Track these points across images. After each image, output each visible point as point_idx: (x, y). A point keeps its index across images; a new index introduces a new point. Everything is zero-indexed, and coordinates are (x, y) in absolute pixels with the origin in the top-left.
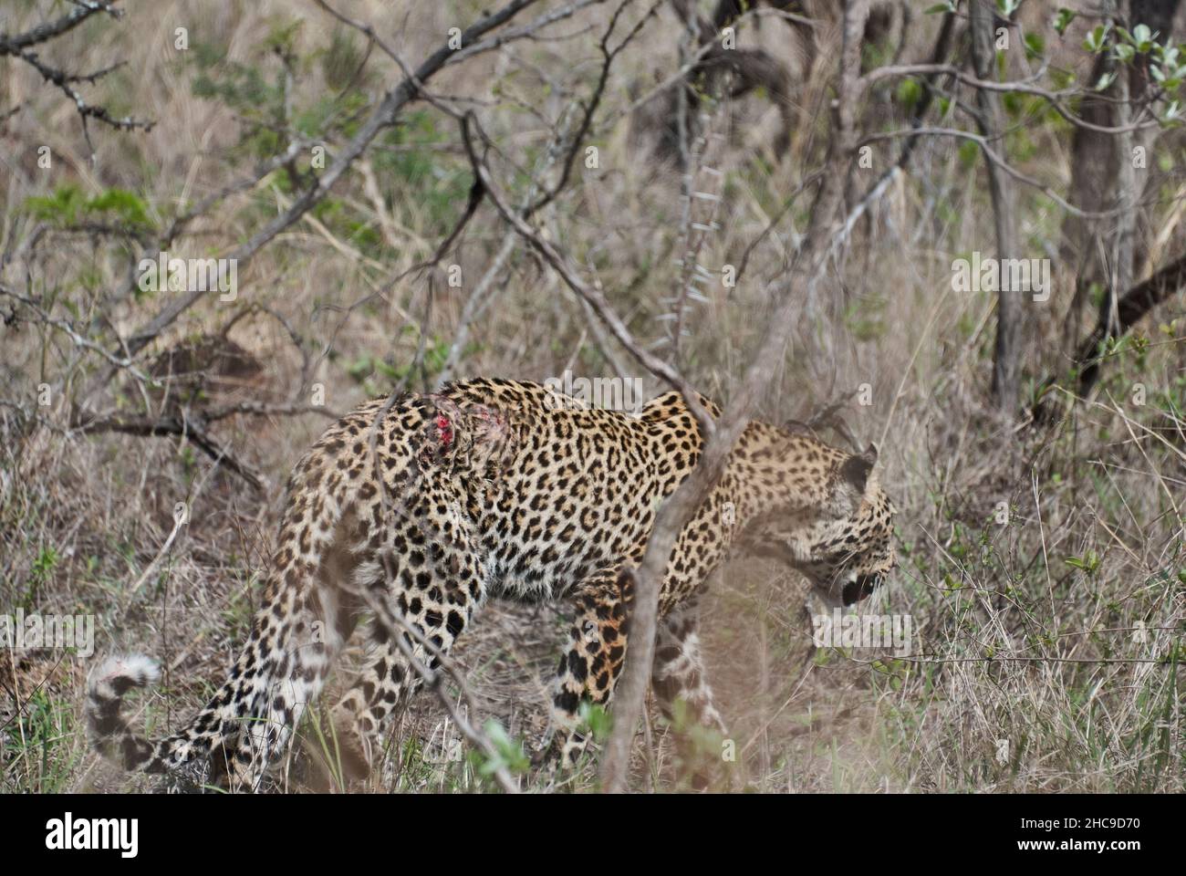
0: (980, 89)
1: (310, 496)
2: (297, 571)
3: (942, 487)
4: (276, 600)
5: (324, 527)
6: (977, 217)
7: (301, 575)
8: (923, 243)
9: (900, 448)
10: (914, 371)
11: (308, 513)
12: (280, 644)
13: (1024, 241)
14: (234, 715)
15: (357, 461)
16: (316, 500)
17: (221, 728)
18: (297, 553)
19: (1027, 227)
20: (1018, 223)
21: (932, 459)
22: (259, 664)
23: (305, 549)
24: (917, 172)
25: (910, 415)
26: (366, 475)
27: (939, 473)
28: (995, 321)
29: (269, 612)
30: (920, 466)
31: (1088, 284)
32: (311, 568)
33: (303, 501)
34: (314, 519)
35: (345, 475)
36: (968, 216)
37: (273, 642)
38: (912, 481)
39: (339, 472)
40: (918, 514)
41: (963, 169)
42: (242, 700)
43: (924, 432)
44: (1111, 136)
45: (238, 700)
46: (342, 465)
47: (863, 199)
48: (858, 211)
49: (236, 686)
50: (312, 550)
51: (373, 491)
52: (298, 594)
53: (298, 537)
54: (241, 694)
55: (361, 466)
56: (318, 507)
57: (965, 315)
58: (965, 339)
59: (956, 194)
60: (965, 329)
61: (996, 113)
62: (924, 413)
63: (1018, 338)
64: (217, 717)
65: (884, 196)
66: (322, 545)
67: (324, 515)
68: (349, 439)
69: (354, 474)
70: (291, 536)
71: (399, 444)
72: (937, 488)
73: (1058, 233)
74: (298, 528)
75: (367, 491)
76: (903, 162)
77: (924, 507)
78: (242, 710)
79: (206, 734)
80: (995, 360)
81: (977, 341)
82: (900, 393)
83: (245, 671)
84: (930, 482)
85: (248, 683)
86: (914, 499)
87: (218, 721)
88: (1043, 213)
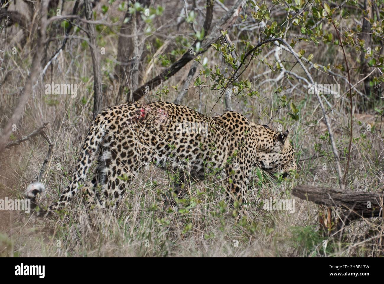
0: (88, 24)
1: (95, 128)
2: (89, 150)
3: (76, 154)
4: (82, 159)
5: (99, 137)
6: (87, 65)
7: (91, 151)
8: (69, 74)
9: (63, 141)
10: (67, 116)
11: (94, 133)
12: (84, 173)
13: (103, 73)
14: (71, 195)
15: (111, 118)
16: (96, 129)
17: (67, 199)
18: (89, 145)
19: (104, 69)
20: (101, 67)
21: (73, 144)
22: (78, 179)
23: (92, 144)
24: (67, 51)
25: (66, 130)
26: (113, 122)
27: (75, 149)
28: (93, 99)
29: (80, 163)
30: (69, 147)
31: (123, 87)
32: (94, 150)
33: (93, 129)
34: (95, 134)
35: (107, 121)
36: (84, 65)
37: (82, 172)
38: (67, 151)
39: (104, 121)
40: (69, 163)
41: (82, 50)
42: (73, 190)
43: (71, 136)
44: (131, 38)
45: (72, 190)
46: (106, 119)
47: (50, 60)
48: (49, 63)
49: (71, 186)
50: (95, 144)
51: (115, 127)
52: (89, 157)
53: (90, 140)
54: (73, 188)
55: (112, 119)
56: (97, 131)
57: (83, 97)
58: (84, 105)
59: (80, 58)
60: (84, 102)
61: (93, 32)
62: (71, 129)
63: (101, 105)
64: (65, 196)
65: (57, 58)
66: (98, 143)
67: (99, 134)
68: (110, 111)
69: (109, 122)
70: (88, 139)
71: (126, 114)
72: (75, 154)
73: (114, 70)
74: (90, 137)
75: (112, 127)
76: (63, 48)
77: (71, 160)
78: (73, 193)
79: (63, 202)
80: (93, 112)
81: (88, 106)
82: (63, 122)
83: (73, 181)
84: (73, 151)
85: (75, 185)
86: (68, 158)
87: (66, 197)
88: (108, 64)
